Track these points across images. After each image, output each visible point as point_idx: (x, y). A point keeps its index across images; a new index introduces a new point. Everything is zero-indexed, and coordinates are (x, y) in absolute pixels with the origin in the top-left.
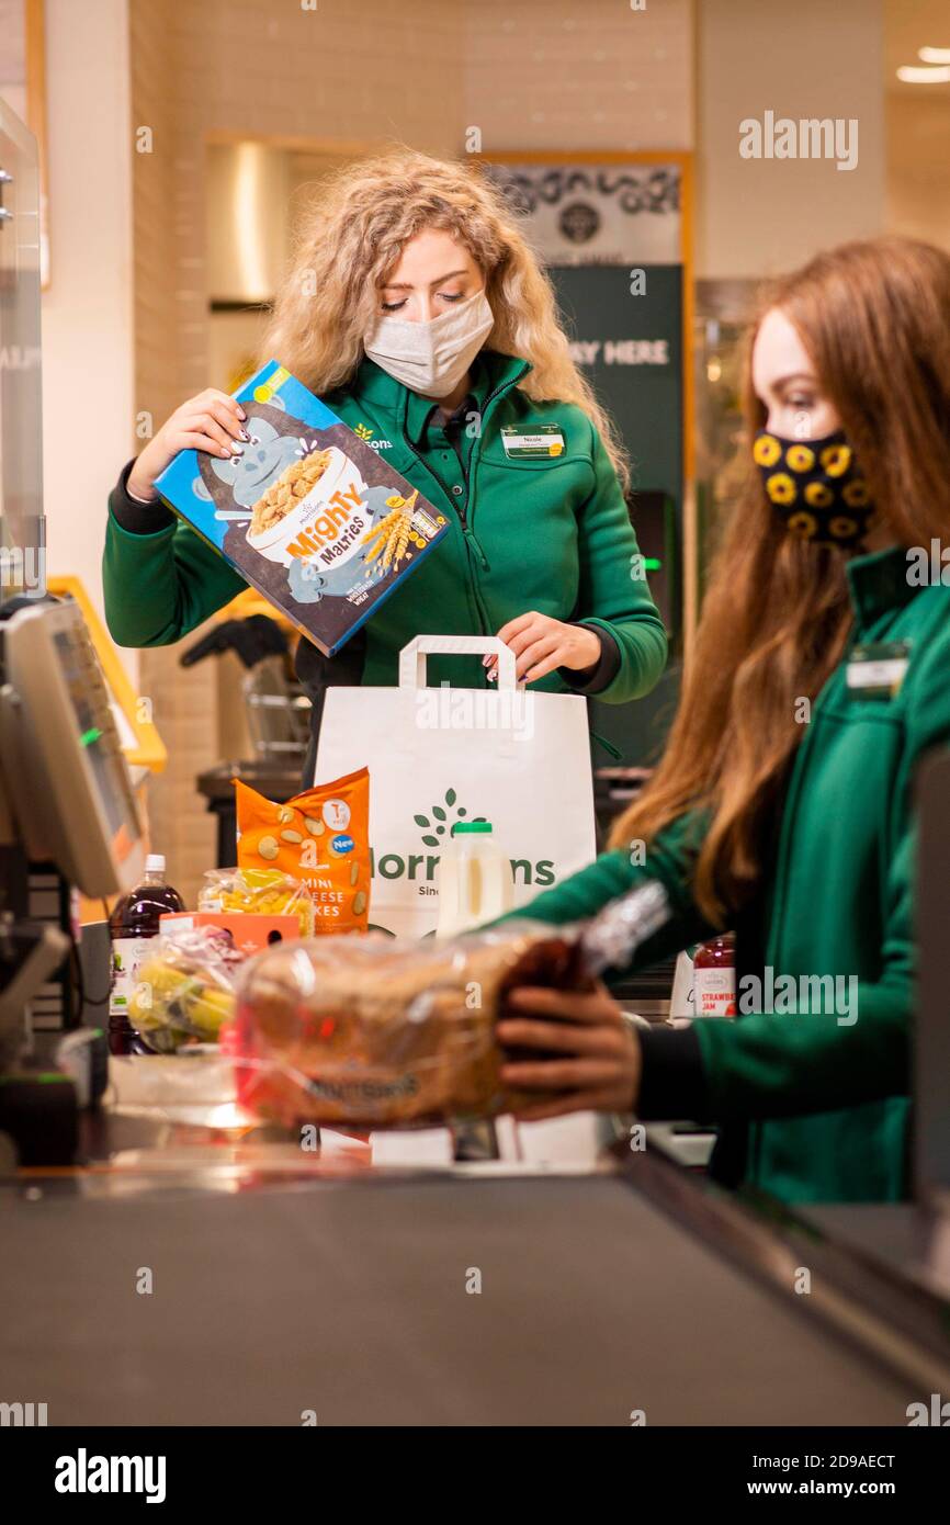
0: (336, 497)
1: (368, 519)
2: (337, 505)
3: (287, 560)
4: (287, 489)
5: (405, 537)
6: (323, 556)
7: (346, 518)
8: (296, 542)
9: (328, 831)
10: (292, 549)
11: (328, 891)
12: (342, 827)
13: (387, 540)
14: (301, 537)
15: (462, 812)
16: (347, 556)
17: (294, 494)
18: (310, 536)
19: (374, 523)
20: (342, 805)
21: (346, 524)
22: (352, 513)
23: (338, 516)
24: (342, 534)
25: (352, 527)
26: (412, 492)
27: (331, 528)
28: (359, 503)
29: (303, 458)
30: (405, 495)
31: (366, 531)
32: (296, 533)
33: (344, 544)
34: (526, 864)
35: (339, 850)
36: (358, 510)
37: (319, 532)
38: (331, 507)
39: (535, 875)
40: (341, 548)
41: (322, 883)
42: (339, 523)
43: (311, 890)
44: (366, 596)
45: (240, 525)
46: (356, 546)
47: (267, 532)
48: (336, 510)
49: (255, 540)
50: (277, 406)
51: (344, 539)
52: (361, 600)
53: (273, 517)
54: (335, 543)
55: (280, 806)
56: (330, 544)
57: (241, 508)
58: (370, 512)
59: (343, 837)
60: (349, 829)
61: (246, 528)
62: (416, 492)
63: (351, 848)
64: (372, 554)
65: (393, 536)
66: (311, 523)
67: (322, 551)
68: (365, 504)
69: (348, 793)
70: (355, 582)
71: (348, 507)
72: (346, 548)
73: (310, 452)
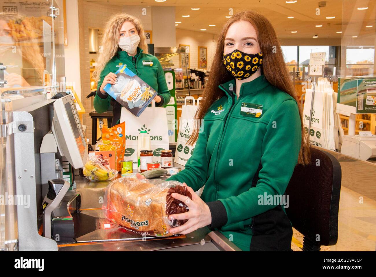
0: (136, 89)
1: (141, 92)
2: (136, 90)
3: (127, 101)
4: (127, 88)
5: (148, 95)
6: (134, 100)
7: (138, 92)
8: (129, 98)
9: (118, 133)
10: (128, 99)
11: (118, 144)
12: (121, 132)
13: (145, 96)
14: (130, 97)
15: (146, 128)
16: (138, 99)
17: (128, 89)
18: (131, 96)
19: (143, 93)
20: (120, 128)
21: (138, 94)
22: (139, 92)
23: (136, 92)
24: (137, 95)
25: (139, 94)
26: (149, 87)
27: (135, 95)
28: (140, 89)
29: (129, 82)
30: (148, 87)
31: (141, 94)
32: (129, 96)
33: (138, 97)
34: (157, 137)
35: (120, 136)
36: (140, 91)
37: (133, 95)
38: (135, 91)
39: (159, 139)
40: (137, 98)
41: (117, 142)
42: (136, 94)
43: (115, 144)
44: (142, 106)
45: (119, 95)
46: (140, 98)
47: (124, 96)
48: (136, 91)
49: (121, 98)
50: (124, 73)
51: (137, 96)
52: (141, 107)
53: (125, 93)
54: (136, 97)
55: (110, 129)
56: (135, 98)
57: (119, 92)
58: (142, 91)
59: (121, 134)
60: (122, 132)
61: (120, 96)
62: (150, 87)
63: (122, 136)
64: (143, 99)
65: (146, 95)
66: (131, 94)
67: (134, 99)
68: (141, 90)
69: (121, 126)
70: (140, 104)
71: (138, 90)
72: (138, 98)
73: (131, 81)
